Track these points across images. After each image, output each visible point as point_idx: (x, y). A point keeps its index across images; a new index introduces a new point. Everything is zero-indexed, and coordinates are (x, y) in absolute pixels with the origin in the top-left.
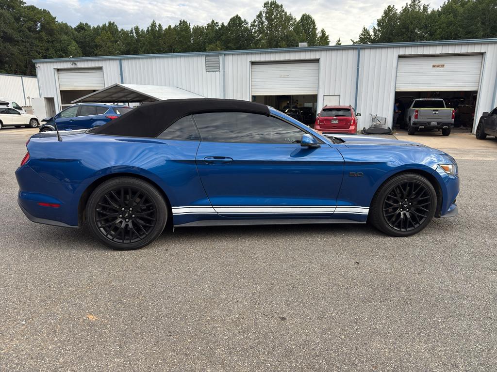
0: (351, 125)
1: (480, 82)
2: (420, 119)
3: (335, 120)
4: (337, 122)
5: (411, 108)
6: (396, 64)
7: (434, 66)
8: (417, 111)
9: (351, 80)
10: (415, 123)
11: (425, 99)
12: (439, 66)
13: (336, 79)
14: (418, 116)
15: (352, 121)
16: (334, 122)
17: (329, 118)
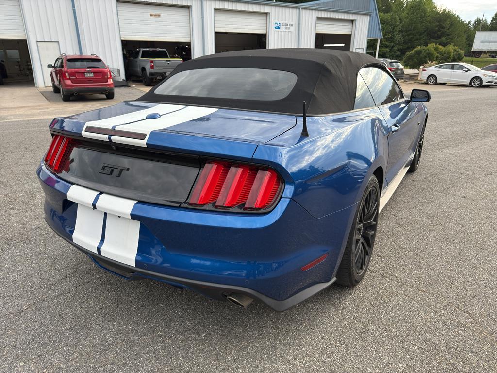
0: (108, 78)
1: (191, 34)
2: (156, 70)
3: (89, 72)
4: (92, 75)
5: (140, 58)
6: (116, 10)
7: (151, 15)
8: (152, 62)
9: (69, 24)
10: (151, 74)
11: (151, 49)
12: (156, 16)
13: (48, 21)
14: (154, 66)
15: (109, 74)
16: (88, 75)
17: (81, 70)
